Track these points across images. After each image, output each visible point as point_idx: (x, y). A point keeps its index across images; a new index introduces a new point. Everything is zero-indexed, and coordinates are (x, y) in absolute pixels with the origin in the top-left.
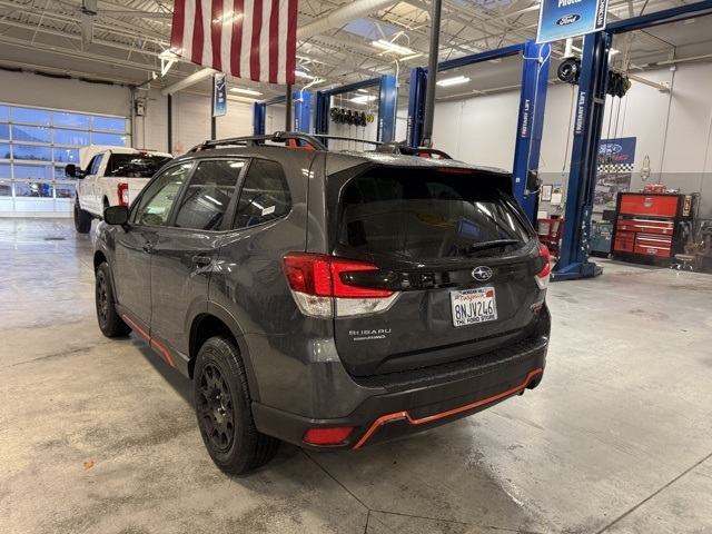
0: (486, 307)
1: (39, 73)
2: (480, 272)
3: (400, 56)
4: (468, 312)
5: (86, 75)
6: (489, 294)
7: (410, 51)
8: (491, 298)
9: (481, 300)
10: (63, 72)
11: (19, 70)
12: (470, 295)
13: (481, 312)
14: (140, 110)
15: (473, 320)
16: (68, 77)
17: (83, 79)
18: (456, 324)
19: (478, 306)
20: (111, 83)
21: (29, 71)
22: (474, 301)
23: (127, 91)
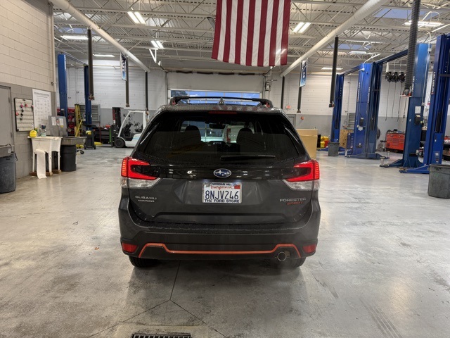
0: (233, 195)
1: (220, 73)
2: (220, 172)
3: (432, 29)
4: (216, 196)
5: (241, 72)
6: (237, 187)
7: (440, 24)
8: (238, 190)
9: (229, 190)
10: (230, 71)
11: (212, 73)
12: (219, 186)
13: (228, 197)
14: (268, 87)
15: (220, 201)
16: (233, 74)
17: (240, 74)
18: (204, 202)
19: (225, 194)
20: (253, 74)
21: (216, 73)
22: (222, 190)
23: (262, 77)
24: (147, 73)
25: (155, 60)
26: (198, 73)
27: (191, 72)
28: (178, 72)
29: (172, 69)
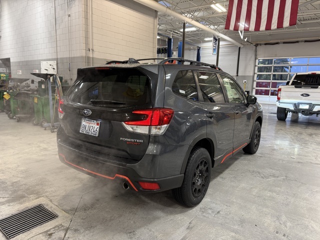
0: (95, 130)
2: (86, 112)
4: (87, 129)
6: (98, 124)
8: (98, 126)
9: (92, 125)
12: (89, 122)
13: (92, 131)
15: (88, 133)
18: (80, 132)
19: (91, 128)
22: (90, 125)
24: (240, 48)
25: (242, 37)
26: (284, 43)
27: (277, 43)
28: (266, 44)
29: (261, 42)
